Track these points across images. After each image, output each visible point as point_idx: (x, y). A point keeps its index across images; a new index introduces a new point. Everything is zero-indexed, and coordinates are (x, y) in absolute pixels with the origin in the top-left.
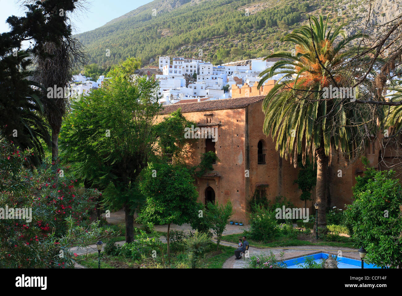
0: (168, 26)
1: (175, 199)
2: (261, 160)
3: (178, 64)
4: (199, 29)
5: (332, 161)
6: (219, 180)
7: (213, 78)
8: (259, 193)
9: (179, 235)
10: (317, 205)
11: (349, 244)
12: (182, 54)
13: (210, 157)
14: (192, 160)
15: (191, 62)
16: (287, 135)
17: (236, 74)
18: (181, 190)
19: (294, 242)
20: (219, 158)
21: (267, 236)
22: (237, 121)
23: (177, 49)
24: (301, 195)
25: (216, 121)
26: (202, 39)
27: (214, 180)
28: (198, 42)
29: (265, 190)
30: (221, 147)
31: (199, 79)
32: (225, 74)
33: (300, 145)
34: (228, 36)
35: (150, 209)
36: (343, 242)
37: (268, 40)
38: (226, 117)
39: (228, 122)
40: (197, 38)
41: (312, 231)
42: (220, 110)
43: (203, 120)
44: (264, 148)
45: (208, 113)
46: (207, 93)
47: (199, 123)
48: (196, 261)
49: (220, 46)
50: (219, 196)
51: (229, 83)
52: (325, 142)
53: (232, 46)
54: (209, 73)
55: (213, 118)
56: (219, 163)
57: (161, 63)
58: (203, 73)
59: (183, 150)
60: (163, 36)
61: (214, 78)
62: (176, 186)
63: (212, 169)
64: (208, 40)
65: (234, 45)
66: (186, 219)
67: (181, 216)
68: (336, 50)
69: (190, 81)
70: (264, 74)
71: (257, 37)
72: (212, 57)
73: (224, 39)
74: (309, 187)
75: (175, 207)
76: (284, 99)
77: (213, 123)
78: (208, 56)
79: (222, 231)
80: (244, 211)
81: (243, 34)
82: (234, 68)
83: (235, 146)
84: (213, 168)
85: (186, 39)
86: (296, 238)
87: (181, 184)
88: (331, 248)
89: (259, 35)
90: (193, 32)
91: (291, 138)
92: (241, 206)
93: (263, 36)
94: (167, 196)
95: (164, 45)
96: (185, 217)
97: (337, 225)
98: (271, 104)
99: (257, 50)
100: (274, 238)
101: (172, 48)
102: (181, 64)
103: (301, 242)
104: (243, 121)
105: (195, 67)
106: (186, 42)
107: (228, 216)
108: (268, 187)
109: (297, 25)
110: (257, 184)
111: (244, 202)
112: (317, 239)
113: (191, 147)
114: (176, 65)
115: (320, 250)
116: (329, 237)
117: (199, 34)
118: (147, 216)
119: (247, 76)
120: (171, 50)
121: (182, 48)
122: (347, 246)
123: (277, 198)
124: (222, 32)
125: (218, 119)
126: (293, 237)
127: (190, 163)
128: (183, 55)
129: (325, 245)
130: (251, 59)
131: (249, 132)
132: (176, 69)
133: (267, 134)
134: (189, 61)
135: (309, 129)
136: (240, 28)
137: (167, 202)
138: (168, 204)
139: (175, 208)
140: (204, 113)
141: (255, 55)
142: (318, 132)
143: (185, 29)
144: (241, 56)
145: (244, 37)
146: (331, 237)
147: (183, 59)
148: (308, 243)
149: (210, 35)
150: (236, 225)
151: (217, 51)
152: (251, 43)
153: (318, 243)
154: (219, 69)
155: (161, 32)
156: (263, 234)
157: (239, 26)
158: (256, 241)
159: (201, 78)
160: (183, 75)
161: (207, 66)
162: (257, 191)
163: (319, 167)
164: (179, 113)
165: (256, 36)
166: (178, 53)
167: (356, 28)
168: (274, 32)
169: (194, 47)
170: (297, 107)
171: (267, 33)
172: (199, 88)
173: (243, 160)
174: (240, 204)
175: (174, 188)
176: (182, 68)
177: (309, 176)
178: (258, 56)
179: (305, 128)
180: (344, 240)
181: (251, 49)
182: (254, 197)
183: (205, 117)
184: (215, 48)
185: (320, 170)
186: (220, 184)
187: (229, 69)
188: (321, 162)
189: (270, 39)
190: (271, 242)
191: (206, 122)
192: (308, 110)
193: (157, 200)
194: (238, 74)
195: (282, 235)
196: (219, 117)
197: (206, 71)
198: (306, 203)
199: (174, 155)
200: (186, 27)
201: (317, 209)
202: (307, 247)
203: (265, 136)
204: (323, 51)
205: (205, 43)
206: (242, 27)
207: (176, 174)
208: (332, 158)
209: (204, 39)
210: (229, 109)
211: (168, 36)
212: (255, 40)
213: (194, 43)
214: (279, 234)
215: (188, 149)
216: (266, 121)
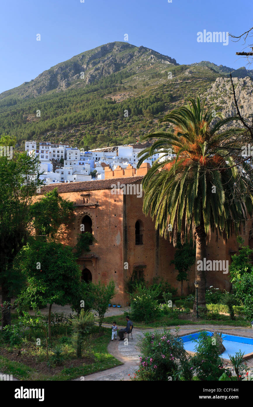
0: (34, 111)
1: (57, 278)
2: (139, 241)
3: (44, 148)
4: (65, 116)
5: (211, 240)
6: (96, 262)
7: (80, 164)
8: (136, 274)
9: (59, 317)
10: (197, 283)
11: (229, 322)
12: (47, 140)
13: (87, 238)
14: (68, 242)
15: (58, 147)
16: (168, 213)
17: (103, 160)
18: (64, 268)
19: (176, 321)
20: (95, 238)
21: (149, 316)
22: (115, 201)
23: (43, 134)
24: (177, 276)
25: (93, 201)
26: (68, 125)
27: (91, 261)
28: (65, 128)
29: (143, 271)
30: (98, 228)
31: (66, 164)
32: (92, 160)
33: (180, 224)
34: (95, 123)
35: (31, 289)
36: (223, 320)
37: (134, 127)
38: (103, 197)
39: (106, 202)
40: (63, 124)
41: (192, 311)
42: (97, 190)
43: (80, 200)
44: (141, 228)
45: (85, 193)
46: (75, 178)
47: (75, 204)
48: (82, 342)
49: (87, 133)
50: (96, 278)
51: (96, 169)
52: (204, 220)
53: (98, 133)
54: (76, 158)
55: (90, 198)
56: (97, 244)
57: (28, 148)
58: (70, 158)
59: (59, 231)
60: (29, 121)
61: (82, 164)
62: (59, 265)
63: (88, 250)
64: (74, 126)
65: (101, 132)
66: (69, 299)
67: (64, 296)
68: (213, 132)
69: (57, 167)
70: (143, 154)
71: (123, 125)
72: (79, 143)
73: (91, 125)
74: (186, 268)
75: (57, 286)
76: (164, 177)
77: (89, 203)
78: (74, 141)
79: (105, 312)
80: (123, 292)
81: (109, 121)
82: (101, 155)
83: (113, 227)
84: (90, 249)
85: (52, 124)
86: (177, 318)
87: (64, 262)
88: (212, 326)
89: (125, 123)
90: (59, 118)
91: (171, 216)
92: (118, 287)
93: (129, 124)
94: (50, 275)
95: (30, 130)
96: (68, 297)
97: (215, 304)
98: (150, 184)
99: (123, 137)
100: (155, 318)
101: (38, 134)
102: (48, 149)
103: (182, 321)
104: (121, 201)
105: (62, 152)
106: (52, 128)
107: (110, 296)
108: (145, 268)
109: (161, 114)
110: (135, 264)
111: (122, 284)
112: (198, 317)
113: (67, 228)
114: (43, 149)
115: (202, 329)
116: (209, 316)
117: (66, 120)
118: (28, 296)
119: (114, 162)
120: (37, 135)
121: (48, 134)
122: (228, 324)
123: (154, 279)
124: (88, 119)
125: (96, 199)
126: (174, 316)
127: (66, 244)
128: (49, 140)
129: (206, 324)
130: (117, 145)
131: (127, 212)
132: (42, 154)
133: (146, 214)
134: (56, 146)
135: (189, 208)
136: (106, 115)
137: (49, 281)
138: (50, 284)
139: (58, 288)
140: (81, 193)
141: (121, 142)
142: (198, 211)
143: (51, 115)
144: (108, 143)
145: (110, 124)
146: (212, 316)
147: (50, 144)
148: (190, 322)
149: (77, 122)
150: (114, 307)
151: (84, 137)
152: (117, 130)
153: (199, 322)
154: (86, 155)
155: (27, 117)
156: (144, 315)
157: (106, 113)
158: (138, 322)
159: (69, 163)
160: (50, 160)
161: (74, 151)
162: (135, 272)
163: (198, 245)
164: (55, 192)
165: (122, 123)
166: (44, 138)
167: (217, 119)
168: (140, 120)
169: (60, 133)
170: (177, 186)
171: (133, 121)
172: (66, 173)
173: (121, 240)
174: (118, 286)
175: (57, 266)
176: (49, 153)
177: (185, 256)
178: (124, 143)
179: (185, 206)
180: (224, 318)
181: (118, 136)
182: (132, 278)
183: (82, 197)
184: (82, 134)
185: (199, 248)
186: (97, 265)
187: (96, 155)
188: (200, 240)
189: (136, 127)
190: (153, 322)
191: (82, 202)
192: (188, 188)
193: (39, 280)
194: (106, 160)
195: (163, 314)
196: (97, 197)
197: (73, 156)
198: (182, 284)
199: (50, 236)
200: (52, 113)
201: (197, 288)
202: (189, 326)
203: (144, 215)
204: (202, 131)
205: (72, 129)
206: (108, 114)
207: (59, 252)
208: (211, 236)
209: (70, 126)
210: (106, 189)
211: (34, 122)
212: (121, 128)
213: (60, 129)
214: (160, 314)
215: (63, 231)
216: (146, 200)
